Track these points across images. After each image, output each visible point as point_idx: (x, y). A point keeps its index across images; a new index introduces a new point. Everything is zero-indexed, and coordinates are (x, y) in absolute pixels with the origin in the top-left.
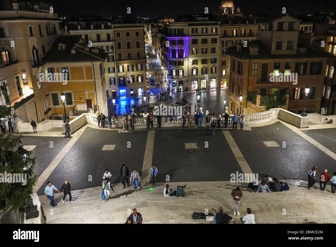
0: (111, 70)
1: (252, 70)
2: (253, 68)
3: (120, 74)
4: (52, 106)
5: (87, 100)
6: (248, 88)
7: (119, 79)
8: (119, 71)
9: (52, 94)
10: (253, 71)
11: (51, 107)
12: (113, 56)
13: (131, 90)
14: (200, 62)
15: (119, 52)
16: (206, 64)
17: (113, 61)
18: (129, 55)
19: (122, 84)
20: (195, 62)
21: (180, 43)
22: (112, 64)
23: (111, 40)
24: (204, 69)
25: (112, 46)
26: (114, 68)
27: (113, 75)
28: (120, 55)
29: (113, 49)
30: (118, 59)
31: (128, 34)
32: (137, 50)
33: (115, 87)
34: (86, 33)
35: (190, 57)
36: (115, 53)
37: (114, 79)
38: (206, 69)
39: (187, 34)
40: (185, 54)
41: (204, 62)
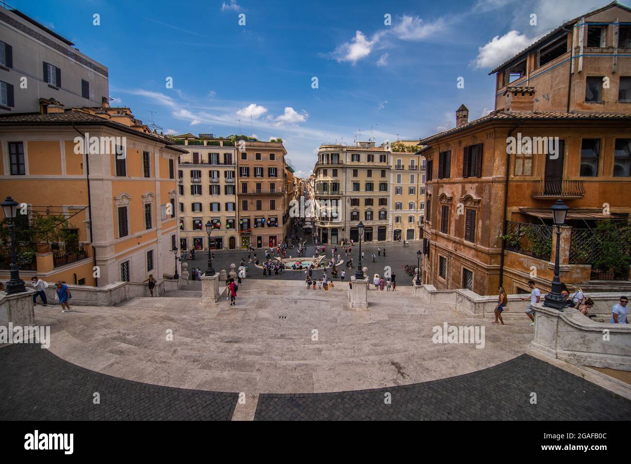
0: (230, 206)
3: (242, 214)
7: (242, 220)
12: (234, 187)
13: (259, 238)
14: (362, 202)
15: (243, 180)
16: (372, 205)
17: (234, 193)
18: (259, 186)
19: (245, 228)
20: (355, 202)
21: (335, 174)
22: (232, 198)
23: (233, 162)
24: (369, 213)
25: (234, 172)
26: (234, 204)
27: (232, 214)
28: (245, 186)
29: (234, 176)
30: (241, 191)
31: (258, 157)
32: (270, 180)
33: (234, 233)
34: (195, 151)
35: (348, 194)
36: (237, 182)
37: (234, 220)
38: (372, 213)
39: (344, 162)
40: (342, 189)
41: (369, 202)
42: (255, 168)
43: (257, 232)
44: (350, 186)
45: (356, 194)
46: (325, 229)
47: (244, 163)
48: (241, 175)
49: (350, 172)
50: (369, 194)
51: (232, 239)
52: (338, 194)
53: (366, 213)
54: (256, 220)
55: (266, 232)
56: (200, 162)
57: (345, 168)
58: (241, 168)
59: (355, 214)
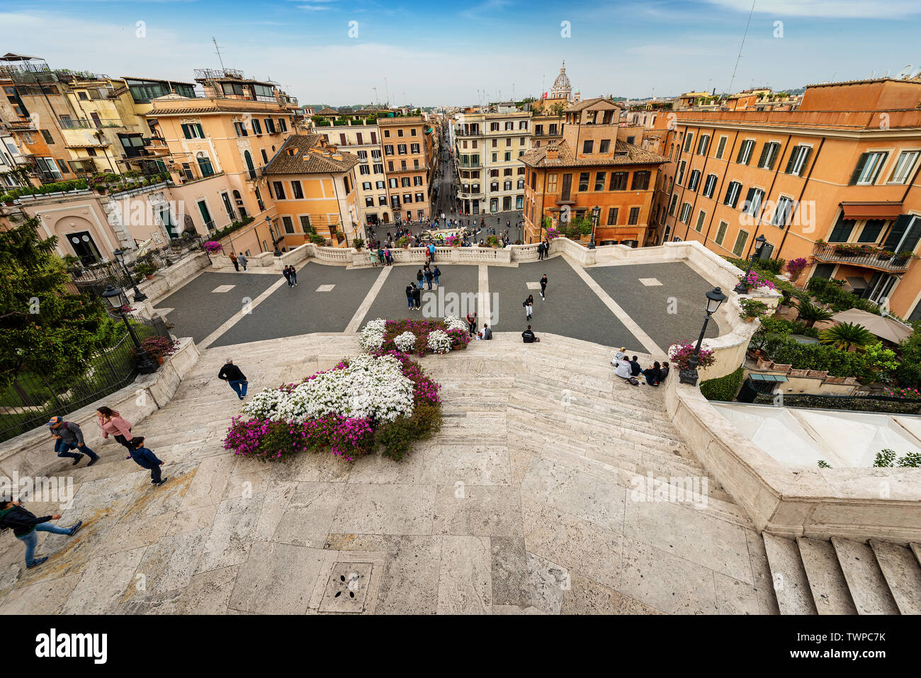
0: (381, 185)
1: (549, 183)
2: (550, 181)
3: (392, 191)
4: (285, 233)
5: (330, 227)
6: (543, 209)
7: (392, 197)
8: (391, 187)
9: (283, 218)
10: (550, 185)
11: (283, 235)
12: (381, 165)
13: (409, 213)
14: (501, 172)
15: (389, 159)
16: (511, 175)
17: (382, 172)
18: (404, 163)
19: (396, 204)
20: (494, 173)
21: (475, 146)
22: (381, 177)
23: (378, 141)
24: (508, 183)
25: (380, 151)
26: (384, 183)
27: (382, 191)
28: (391, 164)
29: (380, 155)
30: (388, 170)
31: (400, 133)
32: (414, 157)
33: (387, 209)
34: (342, 131)
35: (488, 165)
36: (384, 160)
37: (385, 198)
38: (511, 182)
39: (484, 133)
40: (482, 160)
41: (508, 172)
42: (399, 146)
43: (406, 207)
44: (490, 157)
45: (494, 166)
46: (467, 201)
47: (387, 141)
48: (387, 154)
49: (490, 142)
50: (508, 165)
51: (386, 214)
52: (478, 166)
53: (505, 183)
54: (404, 196)
55: (414, 207)
56: (347, 143)
57: (484, 139)
58: (385, 146)
59: (495, 184)
